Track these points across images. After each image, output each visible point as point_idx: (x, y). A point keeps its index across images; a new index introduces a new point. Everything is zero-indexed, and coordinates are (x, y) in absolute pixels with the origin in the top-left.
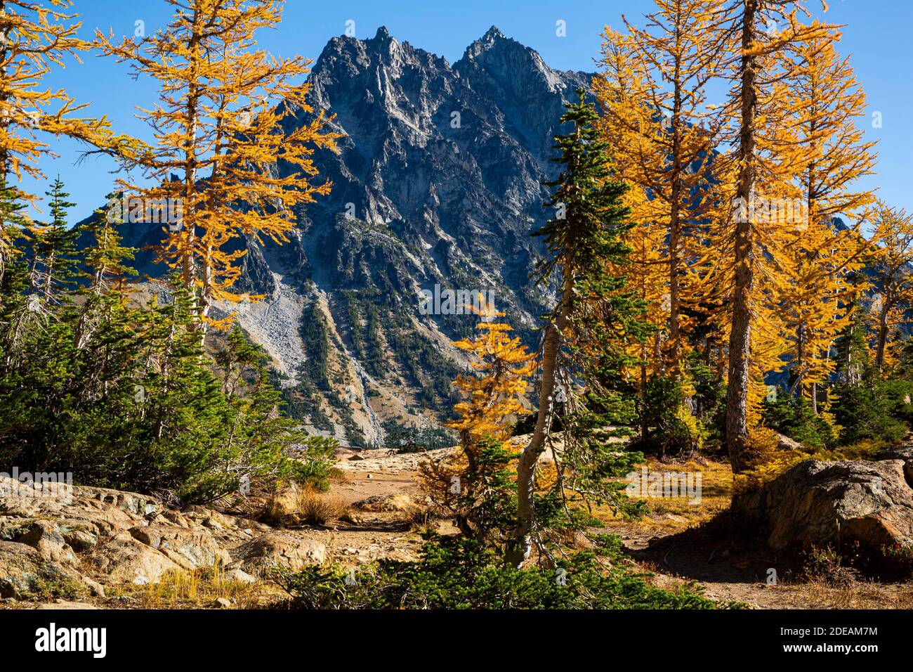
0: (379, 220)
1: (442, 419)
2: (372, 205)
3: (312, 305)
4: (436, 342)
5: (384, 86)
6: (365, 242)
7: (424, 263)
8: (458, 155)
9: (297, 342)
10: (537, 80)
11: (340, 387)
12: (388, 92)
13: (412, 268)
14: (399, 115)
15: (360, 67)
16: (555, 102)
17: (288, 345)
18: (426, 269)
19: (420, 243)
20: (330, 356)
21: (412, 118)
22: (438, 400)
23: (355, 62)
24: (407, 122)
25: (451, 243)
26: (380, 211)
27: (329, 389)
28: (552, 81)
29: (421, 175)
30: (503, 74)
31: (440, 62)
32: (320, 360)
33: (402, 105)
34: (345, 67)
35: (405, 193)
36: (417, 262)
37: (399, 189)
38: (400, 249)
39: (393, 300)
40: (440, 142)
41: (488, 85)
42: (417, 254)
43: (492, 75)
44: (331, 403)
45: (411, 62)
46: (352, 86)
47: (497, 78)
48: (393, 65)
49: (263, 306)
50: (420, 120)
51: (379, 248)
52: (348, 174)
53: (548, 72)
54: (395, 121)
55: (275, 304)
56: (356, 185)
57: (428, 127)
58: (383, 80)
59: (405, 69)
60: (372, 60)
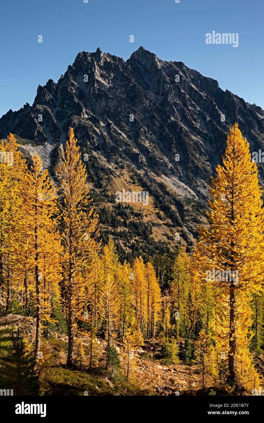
0: (86, 116)
1: (96, 186)
2: (84, 111)
3: (58, 147)
4: (100, 159)
5: (95, 69)
6: (79, 124)
7: (100, 131)
8: (120, 93)
9: (48, 160)
10: (154, 64)
11: (59, 175)
12: (97, 71)
13: (95, 132)
14: (100, 79)
15: (88, 63)
16: (159, 72)
17: (46, 161)
18: (101, 133)
19: (100, 124)
20: (59, 164)
21: (105, 80)
22: (95, 179)
23: (86, 61)
24: (103, 82)
25: (112, 124)
26: (87, 113)
27: (55, 175)
28: (159, 65)
29: (104, 100)
30: (144, 63)
31: (120, 60)
32: (55, 165)
33: (102, 76)
34: (82, 63)
35: (98, 106)
36: (98, 131)
37: (96, 105)
38: (92, 126)
39: (86, 144)
40: (113, 88)
41: (138, 67)
42: (98, 128)
43: (140, 63)
44: (54, 180)
45: (108, 60)
46: (85, 69)
47: (141, 65)
48: (102, 61)
49: (41, 147)
50: (109, 81)
51: (84, 126)
52: (76, 100)
53: (160, 62)
54: (98, 81)
55: (45, 147)
56: (78, 104)
57: (112, 83)
58: (95, 66)
59: (106, 62)
60: (92, 60)
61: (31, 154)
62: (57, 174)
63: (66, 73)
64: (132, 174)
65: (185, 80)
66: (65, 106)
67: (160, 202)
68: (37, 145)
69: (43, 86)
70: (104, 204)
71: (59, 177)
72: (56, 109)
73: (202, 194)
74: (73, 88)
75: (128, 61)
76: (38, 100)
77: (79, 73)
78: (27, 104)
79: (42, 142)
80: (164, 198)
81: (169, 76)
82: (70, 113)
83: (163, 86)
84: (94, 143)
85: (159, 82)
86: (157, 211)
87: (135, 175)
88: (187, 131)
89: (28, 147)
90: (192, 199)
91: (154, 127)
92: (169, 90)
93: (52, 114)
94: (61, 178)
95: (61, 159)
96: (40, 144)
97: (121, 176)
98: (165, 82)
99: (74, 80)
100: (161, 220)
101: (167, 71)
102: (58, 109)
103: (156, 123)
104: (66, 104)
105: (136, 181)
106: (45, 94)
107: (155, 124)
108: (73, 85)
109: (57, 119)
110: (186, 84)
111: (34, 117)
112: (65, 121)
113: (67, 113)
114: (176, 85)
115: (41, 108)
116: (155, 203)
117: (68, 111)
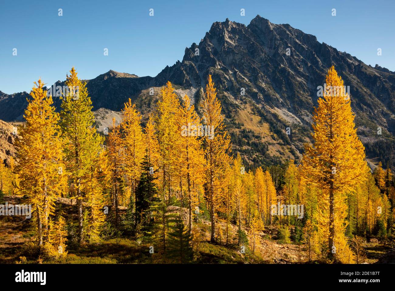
0: (219, 67)
1: (227, 117)
2: (217, 63)
3: (200, 90)
4: (229, 97)
5: (225, 33)
6: (214, 73)
7: (229, 77)
8: (243, 49)
9: (193, 100)
10: (267, 27)
11: (201, 110)
12: (226, 35)
13: (225, 78)
14: (229, 40)
15: (220, 29)
16: (271, 33)
17: (191, 100)
18: (230, 79)
19: (229, 72)
20: (201, 102)
21: (232, 40)
22: (226, 111)
23: (218, 28)
24: (231, 42)
25: (237, 72)
26: (219, 65)
28: (272, 27)
29: (231, 55)
30: (260, 27)
31: (243, 25)
32: (198, 103)
33: (230, 38)
34: (216, 29)
35: (227, 60)
36: (227, 77)
37: (226, 59)
38: (223, 74)
39: (220, 87)
40: (238, 46)
41: (256, 30)
42: (228, 75)
43: (257, 27)
44: (198, 114)
45: (234, 26)
46: (217, 34)
47: (258, 28)
48: (229, 27)
49: (188, 90)
50: (235, 41)
51: (217, 74)
52: (212, 56)
53: (272, 25)
54: (227, 42)
55: (191, 90)
56: (213, 59)
57: (237, 42)
58: (224, 32)
59: (232, 28)
60: (223, 27)
61: (182, 95)
62: (199, 109)
63: (205, 38)
64: (253, 107)
65: (291, 37)
66: (204, 61)
67: (274, 127)
68: (185, 89)
69: (189, 48)
70: (233, 130)
71: (201, 111)
72: (198, 63)
73: (306, 121)
74: (210, 48)
75: (248, 26)
76: (186, 58)
77: (214, 37)
78: (179, 61)
79: (189, 87)
80: (277, 124)
81: (279, 35)
82: (208, 65)
83: (274, 43)
84: (225, 86)
85: (271, 40)
86: (272, 134)
87: (255, 108)
88: (293, 74)
89: (180, 91)
90: (298, 125)
91: (269, 73)
92: (279, 45)
93: (195, 67)
94: (202, 111)
95: (202, 99)
96: (187, 89)
97: (245, 109)
98: (276, 39)
99: (210, 42)
100: (275, 140)
101: (278, 31)
102: (199, 63)
103: (270, 69)
104: (205, 59)
105: (256, 113)
106: (190, 53)
107: (269, 71)
108: (209, 45)
109: (199, 70)
110: (292, 40)
111: (183, 70)
112: (205, 71)
113: (206, 65)
114: (284, 41)
115: (188, 63)
116: (270, 128)
117: (206, 64)
